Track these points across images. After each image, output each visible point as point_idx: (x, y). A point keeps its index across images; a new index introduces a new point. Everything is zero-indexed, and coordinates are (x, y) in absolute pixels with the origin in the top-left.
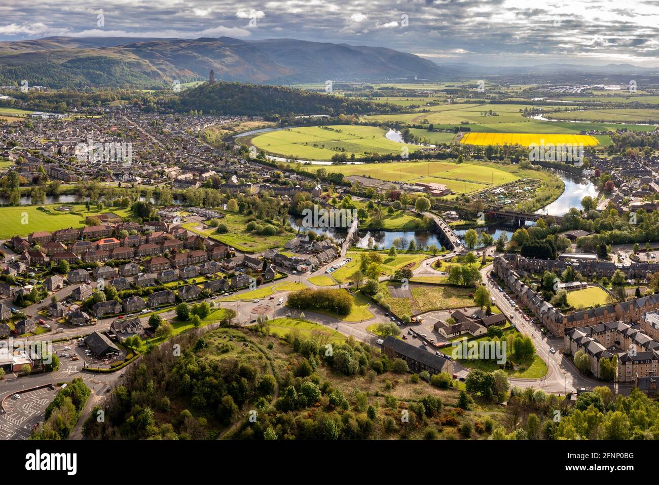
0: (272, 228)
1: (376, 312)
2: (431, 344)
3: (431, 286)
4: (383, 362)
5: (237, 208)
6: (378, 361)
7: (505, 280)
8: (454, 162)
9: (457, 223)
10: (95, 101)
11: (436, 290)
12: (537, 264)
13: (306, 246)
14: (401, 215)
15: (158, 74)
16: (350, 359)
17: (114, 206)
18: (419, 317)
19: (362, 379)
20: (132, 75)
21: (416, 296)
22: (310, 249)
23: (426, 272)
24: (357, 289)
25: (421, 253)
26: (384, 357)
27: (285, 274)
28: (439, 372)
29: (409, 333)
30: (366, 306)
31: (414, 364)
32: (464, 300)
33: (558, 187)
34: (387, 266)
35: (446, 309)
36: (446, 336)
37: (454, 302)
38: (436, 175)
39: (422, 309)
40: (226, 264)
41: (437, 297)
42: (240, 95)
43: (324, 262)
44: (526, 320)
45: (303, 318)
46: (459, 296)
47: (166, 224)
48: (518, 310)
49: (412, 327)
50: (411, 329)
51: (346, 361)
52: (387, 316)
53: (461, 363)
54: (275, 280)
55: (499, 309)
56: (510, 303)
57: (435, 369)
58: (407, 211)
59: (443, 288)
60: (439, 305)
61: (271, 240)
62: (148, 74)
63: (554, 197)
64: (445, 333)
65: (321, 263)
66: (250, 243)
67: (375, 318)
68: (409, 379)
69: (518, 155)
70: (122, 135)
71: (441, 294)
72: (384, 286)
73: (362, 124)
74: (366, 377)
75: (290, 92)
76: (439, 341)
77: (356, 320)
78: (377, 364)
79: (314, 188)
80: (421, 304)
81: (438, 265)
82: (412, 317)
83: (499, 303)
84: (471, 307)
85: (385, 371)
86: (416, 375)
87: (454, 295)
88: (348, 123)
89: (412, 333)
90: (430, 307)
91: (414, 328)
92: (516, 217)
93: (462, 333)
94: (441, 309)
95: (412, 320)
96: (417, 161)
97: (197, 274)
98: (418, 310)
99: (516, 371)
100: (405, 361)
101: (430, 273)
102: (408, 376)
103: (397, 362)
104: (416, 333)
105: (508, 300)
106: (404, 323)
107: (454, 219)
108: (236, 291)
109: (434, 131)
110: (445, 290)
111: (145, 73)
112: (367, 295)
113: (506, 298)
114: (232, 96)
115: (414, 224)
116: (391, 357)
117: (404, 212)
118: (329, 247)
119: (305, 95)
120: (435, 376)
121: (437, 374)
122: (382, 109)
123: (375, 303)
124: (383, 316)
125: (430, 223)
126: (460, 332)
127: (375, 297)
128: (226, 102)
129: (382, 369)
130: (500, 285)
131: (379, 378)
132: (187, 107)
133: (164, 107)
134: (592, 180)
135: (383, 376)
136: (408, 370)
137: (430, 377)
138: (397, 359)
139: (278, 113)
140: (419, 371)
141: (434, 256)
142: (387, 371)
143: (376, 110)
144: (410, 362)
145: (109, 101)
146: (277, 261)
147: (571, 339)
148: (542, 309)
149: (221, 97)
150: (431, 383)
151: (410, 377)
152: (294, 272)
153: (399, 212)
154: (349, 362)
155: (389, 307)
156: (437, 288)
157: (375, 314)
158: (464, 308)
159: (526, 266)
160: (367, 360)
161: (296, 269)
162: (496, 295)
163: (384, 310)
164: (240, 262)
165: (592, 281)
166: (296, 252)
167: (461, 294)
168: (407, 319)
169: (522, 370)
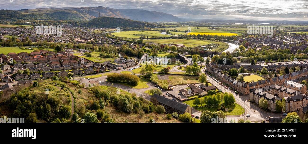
0: (110, 55)
1: (150, 85)
2: (178, 99)
3: (177, 76)
4: (149, 106)
5: (98, 50)
6: (147, 106)
7: (212, 73)
8: (186, 39)
9: (188, 55)
10: (59, 23)
11: (180, 77)
12: (226, 66)
13: (123, 61)
14: (165, 53)
15: (84, 17)
16: (128, 102)
17: (49, 48)
18: (172, 87)
19: (135, 116)
20: (75, 18)
21: (170, 79)
22: (124, 62)
23: (175, 71)
24: (143, 76)
25: (173, 65)
26: (150, 104)
27: (110, 70)
28: (184, 113)
29: (167, 94)
30: (146, 83)
31: (169, 109)
32: (194, 81)
33: (227, 46)
34: (158, 68)
35: (185, 84)
36: (186, 96)
37: (189, 81)
38: (179, 42)
39: (173, 84)
40: (85, 66)
41: (181, 80)
42: (109, 21)
43: (129, 66)
44: (226, 88)
45: (112, 86)
46: (191, 79)
47: (66, 53)
48: (221, 84)
49: (168, 92)
50: (167, 93)
51: (125, 104)
52: (155, 87)
53: (195, 109)
54: (105, 72)
55: (211, 84)
56: (216, 81)
57: (181, 111)
58: (167, 52)
59: (183, 76)
60: (182, 83)
61: (108, 60)
62: (80, 17)
63: (225, 48)
64: (185, 94)
65: (128, 67)
66: (99, 60)
67: (149, 87)
68: (165, 117)
69: (209, 37)
70: (64, 31)
71: (182, 78)
72: (155, 75)
73: (152, 30)
74: (138, 115)
75: (127, 20)
76: (182, 98)
77: (140, 88)
78: (146, 107)
79: (131, 44)
80: (173, 82)
81: (181, 68)
82: (168, 87)
83: (211, 81)
84: (198, 83)
85: (150, 112)
86: (169, 115)
87: (189, 79)
88: (147, 30)
89: (168, 94)
90: (177, 83)
91: (169, 92)
92: (212, 53)
93: (194, 94)
94: (183, 84)
95: (168, 88)
96: (171, 39)
97: (71, 69)
98: (171, 85)
99: (227, 112)
100: (163, 107)
101: (177, 71)
102: (164, 115)
103: (158, 107)
104: (170, 94)
105: (215, 80)
106: (164, 90)
107: (186, 54)
108: (85, 75)
109: (178, 32)
110: (184, 77)
111: (79, 17)
112: (147, 78)
113: (214, 80)
114: (107, 21)
115: (170, 56)
116: (155, 104)
117: (166, 52)
118: (132, 61)
119: (132, 21)
120: (181, 115)
121: (182, 114)
122: (160, 27)
123: (150, 81)
124: (154, 87)
125: (177, 55)
126: (193, 94)
127: (150, 79)
128: (104, 23)
129: (149, 110)
130: (210, 75)
131: (146, 116)
132: (90, 25)
133: (82, 25)
134: (239, 44)
135: (148, 115)
136: (165, 112)
137: (179, 116)
138: (158, 106)
139: (122, 27)
140: (172, 112)
141: (179, 65)
142: (152, 112)
143: (157, 27)
144: (166, 108)
145: (64, 23)
146: (108, 66)
147: (254, 94)
148: (234, 83)
149: (102, 22)
150: (178, 120)
151: (166, 116)
152: (115, 69)
153: (164, 52)
154: (127, 104)
155: (157, 83)
156: (180, 76)
157: (150, 86)
158: (194, 84)
159: (221, 68)
160: (140, 105)
161: (116, 68)
162: (209, 79)
163: (155, 84)
164: (92, 65)
165: (252, 73)
166: (118, 63)
167: (192, 78)
168: (166, 88)
169: (230, 111)
